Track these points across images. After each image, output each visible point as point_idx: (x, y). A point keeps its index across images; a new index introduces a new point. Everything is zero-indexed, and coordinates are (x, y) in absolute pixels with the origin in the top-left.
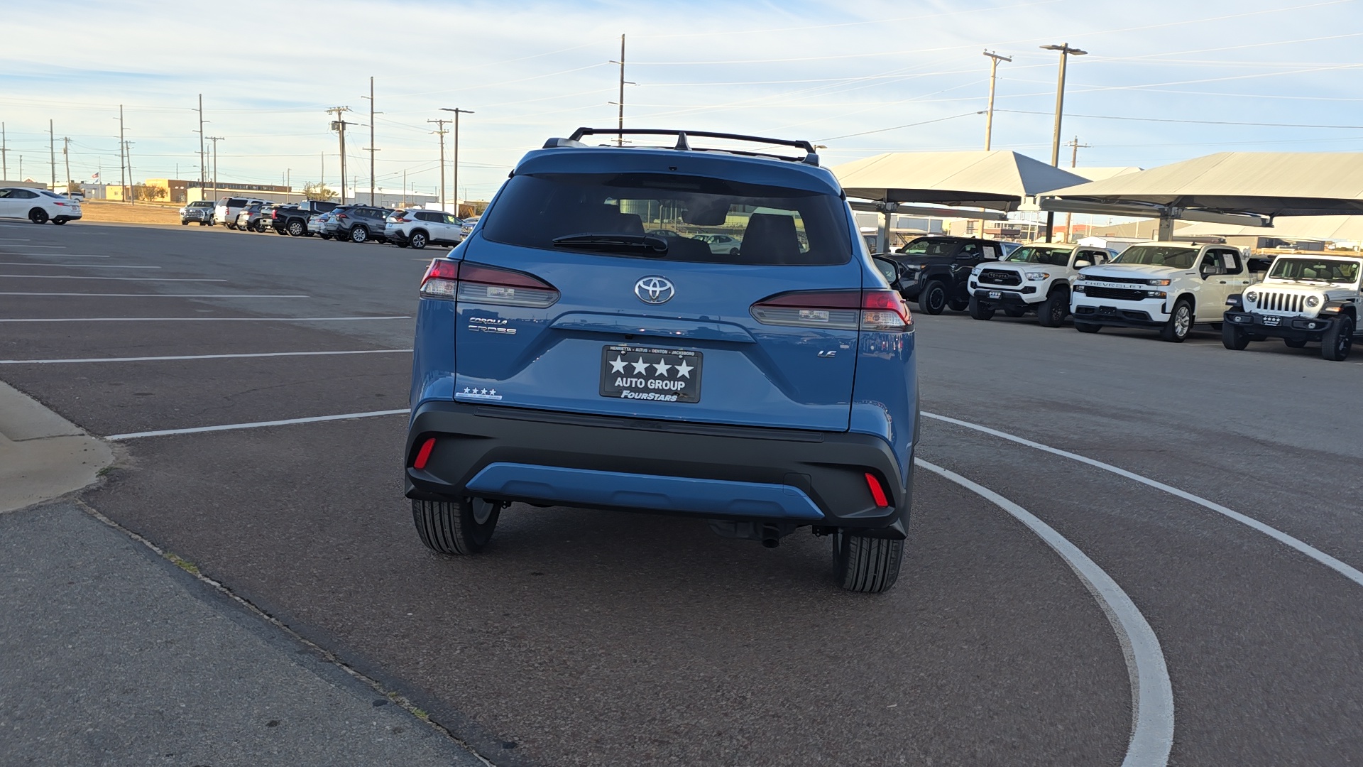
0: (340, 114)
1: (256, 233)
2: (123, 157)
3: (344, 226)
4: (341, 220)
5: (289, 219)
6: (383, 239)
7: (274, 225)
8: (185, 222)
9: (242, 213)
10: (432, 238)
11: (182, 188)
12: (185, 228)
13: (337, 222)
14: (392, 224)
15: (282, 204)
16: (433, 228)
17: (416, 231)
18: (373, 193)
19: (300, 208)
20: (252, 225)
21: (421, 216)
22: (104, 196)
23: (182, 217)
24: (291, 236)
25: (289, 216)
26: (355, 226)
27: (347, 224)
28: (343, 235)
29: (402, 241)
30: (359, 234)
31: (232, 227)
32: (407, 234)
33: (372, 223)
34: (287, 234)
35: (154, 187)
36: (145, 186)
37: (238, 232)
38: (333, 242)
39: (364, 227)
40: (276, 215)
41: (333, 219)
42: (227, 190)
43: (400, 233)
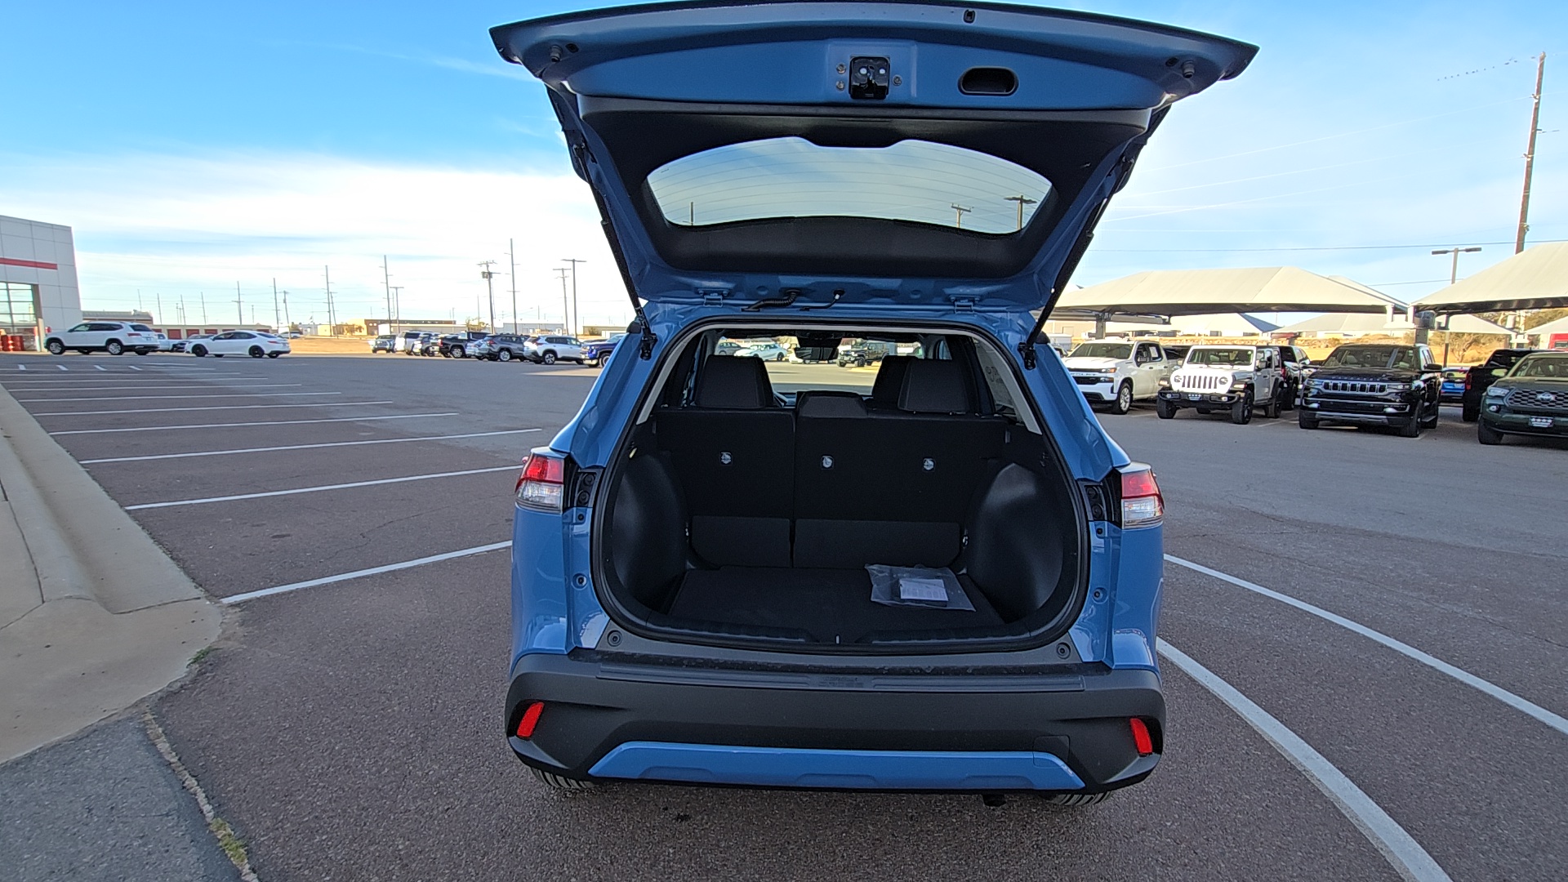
0: (488, 266)
1: (427, 357)
2: (329, 303)
3: (493, 350)
4: (490, 345)
5: (451, 346)
6: (523, 358)
7: (441, 351)
8: (375, 351)
9: (415, 342)
10: (559, 356)
11: (375, 325)
12: (375, 356)
13: (487, 347)
14: (530, 347)
15: (446, 335)
16: (560, 349)
17: (547, 352)
18: (516, 324)
19: (460, 337)
20: (425, 352)
21: (550, 340)
22: (317, 332)
23: (372, 348)
24: (453, 358)
25: (452, 344)
26: (502, 349)
27: (496, 348)
28: (493, 357)
29: (538, 359)
30: (505, 355)
31: (409, 353)
32: (541, 354)
33: (514, 347)
34: (450, 357)
35: (353, 325)
36: (347, 325)
37: (414, 357)
38: (486, 362)
39: (508, 350)
40: (442, 343)
41: (485, 345)
42: (408, 325)
43: (535, 353)
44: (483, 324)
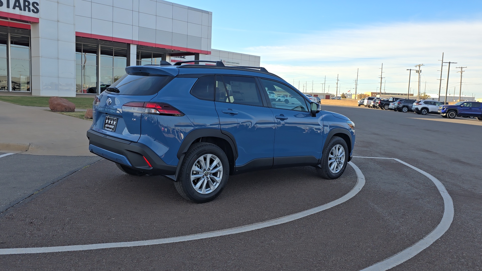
0: (420, 67)
1: (376, 109)
2: (356, 85)
3: (400, 106)
4: (399, 104)
5: (384, 104)
6: (412, 111)
7: (379, 105)
9: (371, 102)
10: (430, 111)
11: (375, 95)
12: (359, 107)
13: (397, 105)
14: (415, 105)
15: (385, 99)
16: (431, 108)
17: (423, 108)
20: (374, 106)
21: (426, 103)
23: (358, 104)
24: (384, 110)
25: (385, 103)
26: (404, 106)
27: (401, 106)
28: (399, 109)
29: (418, 112)
30: (405, 109)
31: (369, 106)
32: (420, 109)
33: (410, 105)
34: (383, 109)
35: (366, 95)
36: (363, 94)
37: (371, 108)
38: (397, 112)
39: (407, 107)
40: (380, 102)
41: (396, 104)
43: (417, 109)
44: (427, 96)
